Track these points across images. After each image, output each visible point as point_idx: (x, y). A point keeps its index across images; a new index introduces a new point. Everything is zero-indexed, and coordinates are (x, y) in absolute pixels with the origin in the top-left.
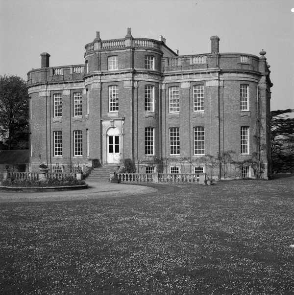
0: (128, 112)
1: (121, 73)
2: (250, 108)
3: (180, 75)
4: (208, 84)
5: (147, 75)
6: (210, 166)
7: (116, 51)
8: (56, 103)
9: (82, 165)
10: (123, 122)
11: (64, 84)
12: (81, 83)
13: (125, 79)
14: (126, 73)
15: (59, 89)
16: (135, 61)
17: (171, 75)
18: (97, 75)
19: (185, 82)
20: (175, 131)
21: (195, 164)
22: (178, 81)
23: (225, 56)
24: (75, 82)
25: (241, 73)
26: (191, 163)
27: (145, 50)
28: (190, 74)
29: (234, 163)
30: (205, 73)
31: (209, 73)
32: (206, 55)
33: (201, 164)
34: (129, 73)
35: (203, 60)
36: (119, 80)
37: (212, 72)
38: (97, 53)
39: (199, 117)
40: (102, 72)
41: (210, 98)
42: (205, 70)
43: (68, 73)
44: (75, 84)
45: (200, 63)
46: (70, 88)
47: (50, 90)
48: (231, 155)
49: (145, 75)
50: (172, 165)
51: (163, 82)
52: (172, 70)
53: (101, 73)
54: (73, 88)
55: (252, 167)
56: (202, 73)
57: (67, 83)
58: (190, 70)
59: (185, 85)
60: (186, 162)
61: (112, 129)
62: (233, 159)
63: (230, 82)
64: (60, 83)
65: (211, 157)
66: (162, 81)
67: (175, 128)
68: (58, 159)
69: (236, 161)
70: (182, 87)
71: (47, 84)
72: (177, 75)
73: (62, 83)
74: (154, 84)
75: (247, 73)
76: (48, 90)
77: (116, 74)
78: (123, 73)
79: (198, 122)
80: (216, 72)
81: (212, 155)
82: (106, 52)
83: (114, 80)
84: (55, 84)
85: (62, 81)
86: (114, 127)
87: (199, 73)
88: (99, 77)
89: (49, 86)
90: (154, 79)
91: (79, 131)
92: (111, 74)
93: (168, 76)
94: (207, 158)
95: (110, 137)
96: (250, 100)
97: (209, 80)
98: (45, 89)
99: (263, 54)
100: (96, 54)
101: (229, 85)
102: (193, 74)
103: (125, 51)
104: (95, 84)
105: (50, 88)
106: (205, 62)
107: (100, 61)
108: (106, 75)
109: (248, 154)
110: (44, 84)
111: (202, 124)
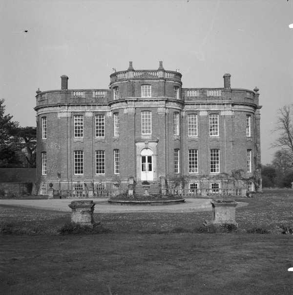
0: (161, 135)
1: (155, 101)
2: (251, 134)
3: (199, 104)
4: (222, 114)
5: (176, 103)
6: (225, 182)
7: (150, 81)
8: (76, 124)
9: (105, 182)
10: (156, 144)
11: (86, 107)
12: (104, 106)
13: (159, 106)
14: (160, 100)
15: (80, 111)
16: (167, 91)
17: (191, 104)
18: (132, 101)
19: (204, 111)
20: (193, 152)
21: (212, 181)
22: (197, 110)
23: (236, 91)
24: (98, 105)
25: (247, 105)
26: (209, 180)
27: (173, 82)
28: (207, 104)
29: (243, 179)
30: (221, 104)
31: (224, 104)
32: (220, 89)
33: (217, 181)
34: (163, 100)
35: (218, 94)
36: (152, 106)
37: (227, 104)
38: (131, 81)
39: (215, 141)
40: (138, 99)
41: (225, 126)
42: (220, 101)
43: (91, 97)
44: (97, 107)
45: (215, 95)
46: (93, 111)
47: (70, 111)
48: (241, 172)
49: (174, 103)
50: (191, 182)
51: (184, 110)
52: (191, 100)
53: (136, 100)
54: (96, 111)
55: (254, 183)
56: (218, 104)
57: (90, 105)
58: (207, 101)
59: (203, 114)
60: (205, 179)
61: (145, 149)
62: (242, 176)
63: (239, 113)
64: (82, 106)
65: (227, 175)
66: (183, 108)
67: (193, 150)
68: (79, 177)
69: (245, 177)
70: (200, 115)
71: (68, 106)
72: (196, 104)
73: (85, 105)
74: (179, 111)
75: (251, 106)
76: (68, 111)
77: (150, 101)
78: (157, 101)
79: (214, 145)
80: (229, 104)
81: (227, 173)
82: (140, 81)
83: (148, 106)
84: (77, 106)
85: (84, 103)
86: (147, 148)
87: (215, 104)
88: (133, 103)
89: (70, 107)
90: (179, 107)
91: (100, 151)
92: (145, 101)
93: (189, 104)
94: (223, 175)
95: (142, 157)
96: (251, 128)
97: (224, 111)
98: (66, 111)
99: (257, 90)
100: (129, 81)
101: (238, 115)
102: (210, 104)
103: (158, 81)
104: (130, 109)
105: (71, 109)
106: (220, 95)
107: (133, 88)
108: (140, 101)
109: (251, 172)
110: (65, 106)
111: (217, 147)
